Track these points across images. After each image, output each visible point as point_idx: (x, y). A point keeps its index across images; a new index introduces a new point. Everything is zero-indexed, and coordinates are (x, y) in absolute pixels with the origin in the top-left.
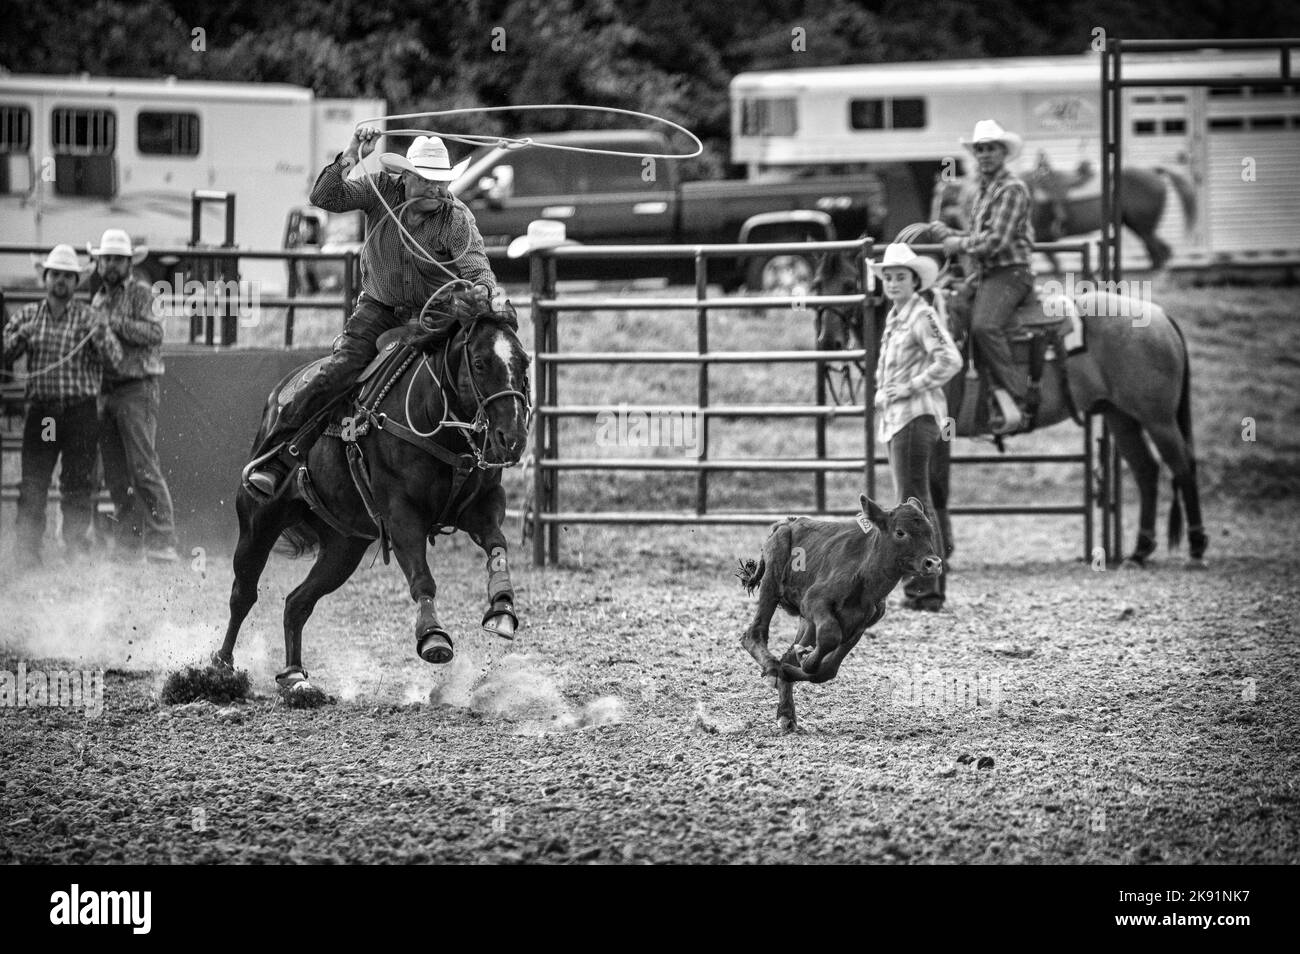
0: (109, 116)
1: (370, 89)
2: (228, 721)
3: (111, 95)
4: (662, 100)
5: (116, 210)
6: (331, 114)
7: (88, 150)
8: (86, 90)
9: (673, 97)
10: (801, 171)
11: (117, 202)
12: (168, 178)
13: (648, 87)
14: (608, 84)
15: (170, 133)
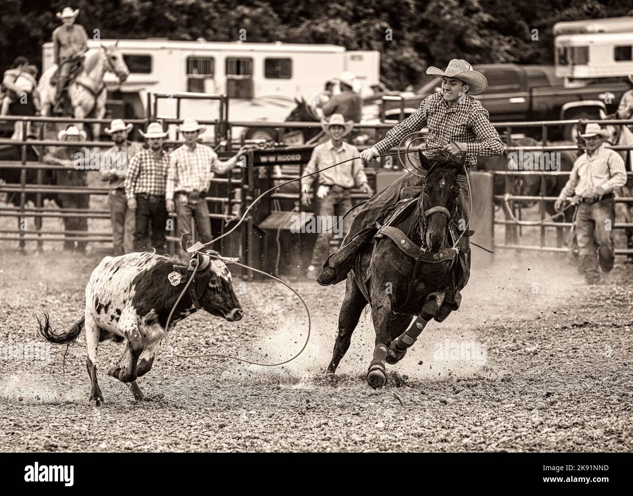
0: (251, 60)
1: (365, 46)
2: (532, 354)
3: (252, 50)
4: (502, 48)
5: (254, 105)
6: (353, 58)
7: (240, 77)
8: (239, 49)
9: (508, 47)
10: (589, 81)
11: (255, 101)
12: (278, 89)
13: (496, 42)
14: (477, 41)
15: (279, 68)
